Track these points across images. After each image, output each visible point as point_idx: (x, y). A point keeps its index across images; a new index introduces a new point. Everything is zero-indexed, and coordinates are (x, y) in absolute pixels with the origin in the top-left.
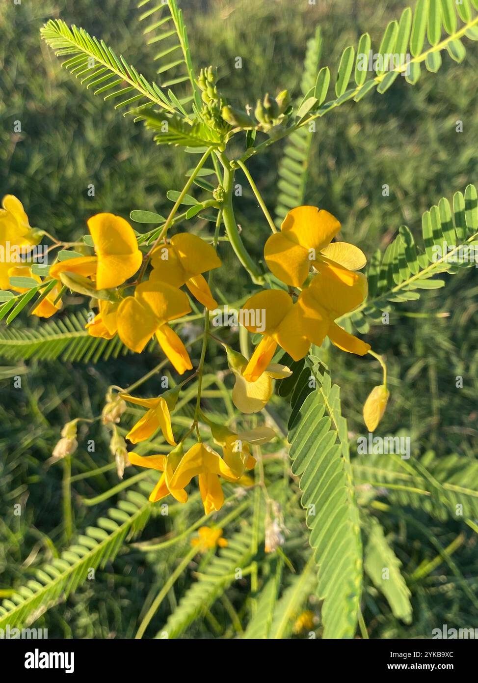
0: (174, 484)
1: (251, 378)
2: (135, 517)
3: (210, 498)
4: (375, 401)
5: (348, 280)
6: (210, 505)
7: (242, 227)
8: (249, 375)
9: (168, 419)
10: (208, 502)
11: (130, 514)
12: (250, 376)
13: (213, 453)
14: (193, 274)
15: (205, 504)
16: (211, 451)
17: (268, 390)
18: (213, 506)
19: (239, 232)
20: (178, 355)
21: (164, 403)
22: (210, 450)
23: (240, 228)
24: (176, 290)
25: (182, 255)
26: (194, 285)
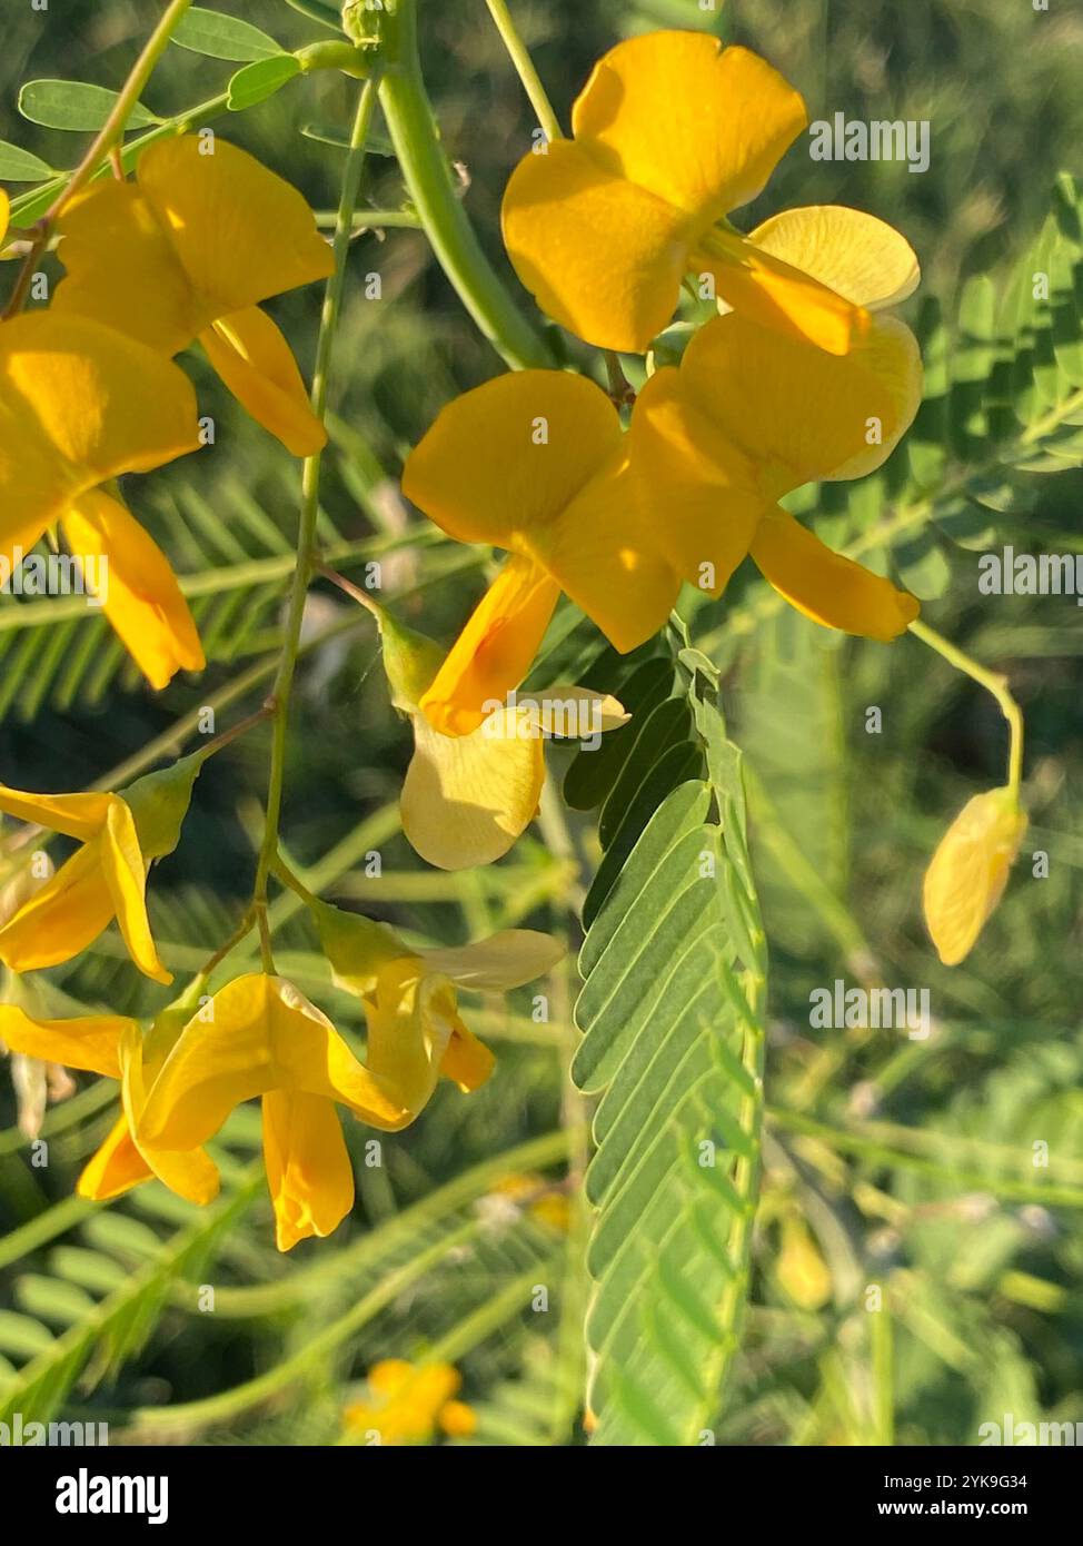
0: (159, 1126)
1: (451, 717)
2: (113, 1307)
3: (294, 1186)
4: (972, 848)
5: (830, 333)
6: (296, 1213)
7: (470, 171)
8: (444, 704)
9: (134, 876)
10: (288, 1201)
11: (97, 1296)
12: (447, 710)
13: (304, 1011)
14: (226, 306)
15: (280, 1207)
16: (299, 1006)
17: (531, 778)
18: (307, 1216)
19: (458, 193)
20: (145, 610)
21: (121, 813)
22: (296, 1000)
23: (463, 174)
24: (155, 364)
25: (176, 222)
26: (236, 352)
